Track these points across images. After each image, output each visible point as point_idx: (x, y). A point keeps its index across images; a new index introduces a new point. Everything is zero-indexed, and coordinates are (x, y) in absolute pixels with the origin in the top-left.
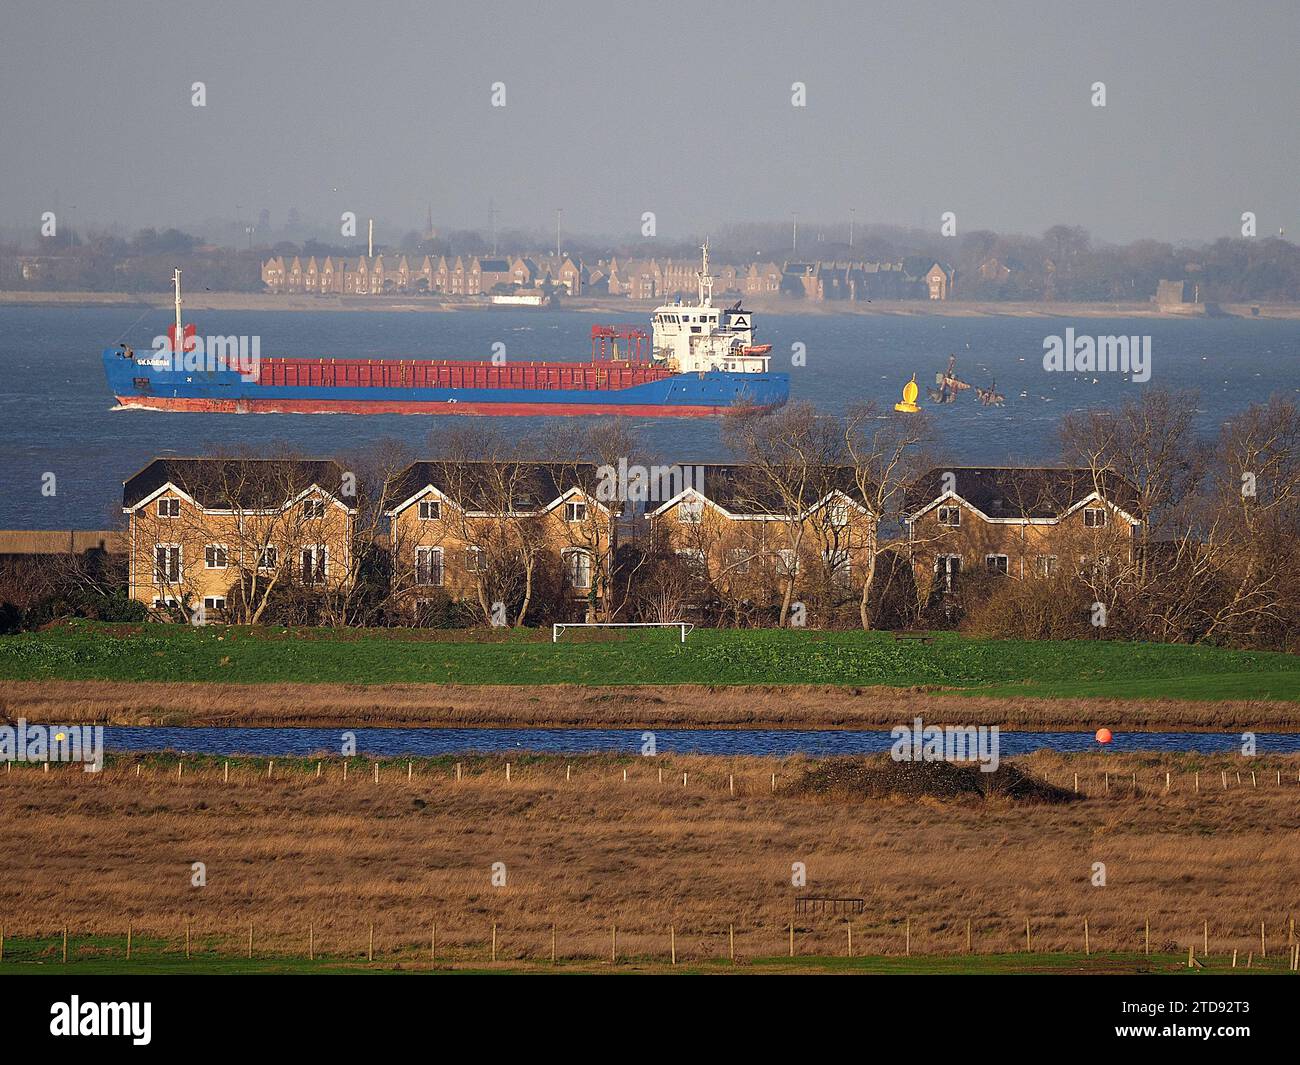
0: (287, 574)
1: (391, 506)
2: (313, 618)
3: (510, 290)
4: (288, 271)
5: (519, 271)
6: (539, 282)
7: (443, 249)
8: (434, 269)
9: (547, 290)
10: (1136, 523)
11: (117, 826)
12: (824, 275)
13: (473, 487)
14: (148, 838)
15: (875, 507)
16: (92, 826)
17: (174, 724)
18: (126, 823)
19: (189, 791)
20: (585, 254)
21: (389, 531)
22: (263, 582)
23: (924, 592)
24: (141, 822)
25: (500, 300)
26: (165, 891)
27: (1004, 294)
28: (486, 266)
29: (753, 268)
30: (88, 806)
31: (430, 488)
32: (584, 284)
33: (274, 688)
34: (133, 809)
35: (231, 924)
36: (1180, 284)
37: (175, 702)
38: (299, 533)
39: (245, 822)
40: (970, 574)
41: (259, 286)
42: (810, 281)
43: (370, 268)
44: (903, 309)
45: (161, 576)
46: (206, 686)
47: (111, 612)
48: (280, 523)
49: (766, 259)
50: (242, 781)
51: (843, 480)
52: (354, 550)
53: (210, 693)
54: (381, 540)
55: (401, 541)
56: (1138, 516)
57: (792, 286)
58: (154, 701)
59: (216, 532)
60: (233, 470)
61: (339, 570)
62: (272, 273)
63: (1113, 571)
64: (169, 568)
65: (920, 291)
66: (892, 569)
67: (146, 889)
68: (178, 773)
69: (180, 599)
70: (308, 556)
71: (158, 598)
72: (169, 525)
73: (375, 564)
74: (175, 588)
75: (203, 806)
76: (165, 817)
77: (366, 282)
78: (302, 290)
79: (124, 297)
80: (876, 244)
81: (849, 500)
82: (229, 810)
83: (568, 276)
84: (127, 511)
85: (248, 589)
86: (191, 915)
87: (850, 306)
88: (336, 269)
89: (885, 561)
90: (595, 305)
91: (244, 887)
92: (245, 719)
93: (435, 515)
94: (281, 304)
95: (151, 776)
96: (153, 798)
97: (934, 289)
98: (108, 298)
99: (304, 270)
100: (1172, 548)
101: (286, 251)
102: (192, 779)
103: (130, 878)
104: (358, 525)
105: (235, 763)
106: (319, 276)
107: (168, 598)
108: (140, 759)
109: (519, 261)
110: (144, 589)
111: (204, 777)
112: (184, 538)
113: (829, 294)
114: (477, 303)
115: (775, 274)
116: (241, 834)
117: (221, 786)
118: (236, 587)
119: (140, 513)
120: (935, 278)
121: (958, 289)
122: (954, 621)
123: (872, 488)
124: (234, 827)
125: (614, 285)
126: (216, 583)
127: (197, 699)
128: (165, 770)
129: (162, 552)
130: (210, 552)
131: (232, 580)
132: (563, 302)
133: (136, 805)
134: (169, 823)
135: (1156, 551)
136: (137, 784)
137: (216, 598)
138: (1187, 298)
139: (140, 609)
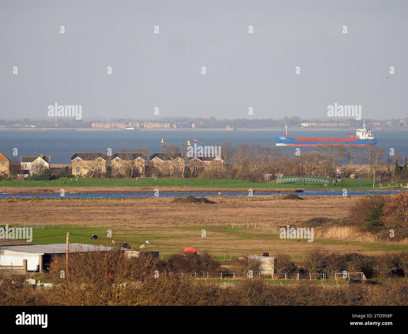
0: (96, 170)
1: (111, 160)
2: (100, 177)
3: (129, 127)
4: (96, 124)
5: (130, 124)
6: (133, 126)
7: (119, 121)
8: (118, 124)
9: (135, 127)
10: (224, 161)
11: (71, 208)
12: (176, 125)
13: (124, 157)
14: (75, 210)
15: (184, 159)
16: (67, 208)
17: (79, 193)
18: (72, 208)
19: (82, 203)
20: (141, 122)
21: (111, 164)
22: (92, 172)
23: (192, 172)
24: (74, 208)
25: (127, 129)
26: (78, 218)
27: (203, 127)
28: (125, 124)
29: (166, 124)
30: (66, 205)
31: (117, 157)
32: (141, 127)
33: (94, 187)
34: (73, 206)
35: (88, 223)
36: (230, 125)
37: (79, 190)
38: (98, 164)
39: (90, 208)
40: (198, 169)
41: (91, 127)
42: (174, 126)
43: (108, 124)
44: (188, 129)
45: (77, 171)
46: (84, 187)
47: (69, 176)
48: (95, 163)
49: (168, 122)
50: (89, 201)
51: (180, 155)
52: (106, 167)
53: (84, 188)
54: (110, 165)
55: (113, 165)
56: (224, 160)
57: (172, 126)
58: (76, 190)
59: (85, 164)
60: (87, 155)
61: (104, 170)
62: (93, 125)
63: (220, 169)
64: (78, 169)
65: (191, 127)
66: (187, 169)
67: (75, 218)
68: (80, 200)
69: (80, 174)
70: (99, 168)
71: (76, 174)
72: (78, 163)
73: (109, 169)
74: (79, 173)
75: (84, 205)
76: (78, 207)
77: (107, 126)
78: (98, 128)
79: (71, 129)
80: (184, 120)
81: (180, 158)
82: (87, 206)
83: (138, 125)
84: (72, 161)
85: (90, 173)
86: (82, 222)
87: (181, 129)
88: (103, 124)
89: (186, 168)
90: (142, 129)
91: (90, 217)
92: (90, 192)
93: (118, 161)
94: (95, 130)
95: (76, 201)
96: (76, 204)
97: (193, 127)
98: (69, 129)
99: (98, 124)
100: (229, 165)
101: (95, 122)
102: (82, 201)
103: (73, 216)
104: (106, 163)
105: (88, 199)
106: (100, 126)
107: (78, 174)
108: (74, 198)
109: (130, 123)
110: (74, 173)
111: (84, 201)
112: (80, 165)
113: (177, 127)
114: (124, 129)
115: (169, 124)
116: (89, 210)
117: (86, 202)
118: (88, 172)
119: (74, 161)
120: (193, 125)
121: (197, 126)
122: (197, 176)
123: (184, 156)
124: (88, 208)
125: (145, 126)
126: (85, 172)
127: (83, 189)
128: (78, 200)
129: (77, 167)
130: (84, 167)
131: (88, 171)
132: (137, 129)
133: (73, 205)
134: (78, 208)
135: (227, 166)
136: (74, 202)
137: (85, 174)
138: (231, 127)
139: (74, 176)
